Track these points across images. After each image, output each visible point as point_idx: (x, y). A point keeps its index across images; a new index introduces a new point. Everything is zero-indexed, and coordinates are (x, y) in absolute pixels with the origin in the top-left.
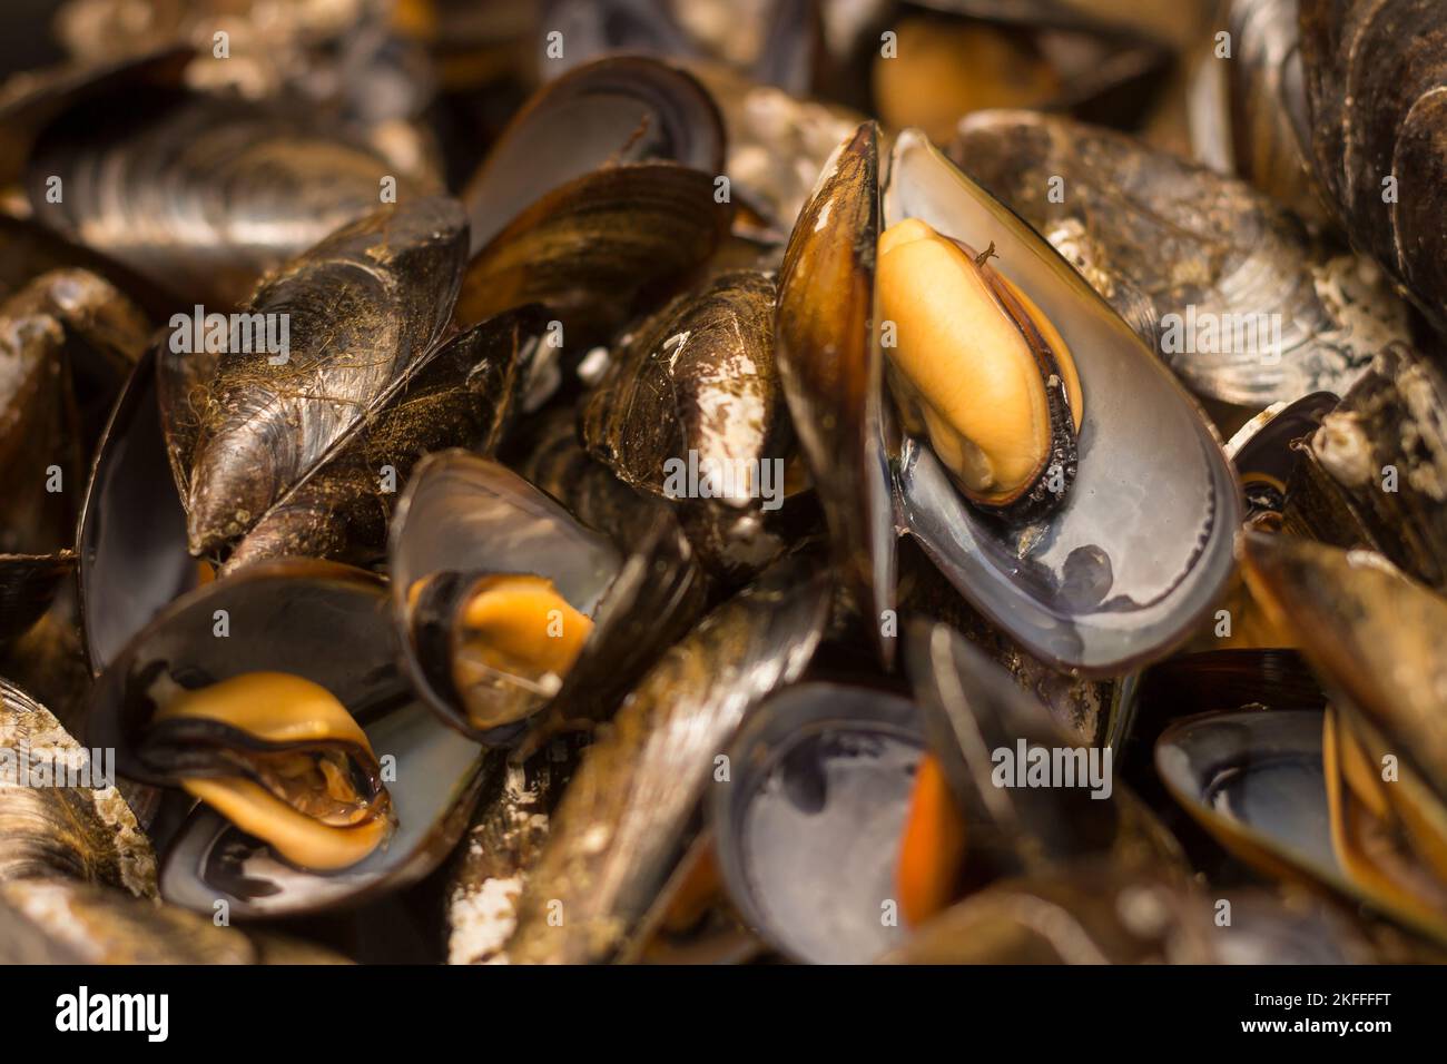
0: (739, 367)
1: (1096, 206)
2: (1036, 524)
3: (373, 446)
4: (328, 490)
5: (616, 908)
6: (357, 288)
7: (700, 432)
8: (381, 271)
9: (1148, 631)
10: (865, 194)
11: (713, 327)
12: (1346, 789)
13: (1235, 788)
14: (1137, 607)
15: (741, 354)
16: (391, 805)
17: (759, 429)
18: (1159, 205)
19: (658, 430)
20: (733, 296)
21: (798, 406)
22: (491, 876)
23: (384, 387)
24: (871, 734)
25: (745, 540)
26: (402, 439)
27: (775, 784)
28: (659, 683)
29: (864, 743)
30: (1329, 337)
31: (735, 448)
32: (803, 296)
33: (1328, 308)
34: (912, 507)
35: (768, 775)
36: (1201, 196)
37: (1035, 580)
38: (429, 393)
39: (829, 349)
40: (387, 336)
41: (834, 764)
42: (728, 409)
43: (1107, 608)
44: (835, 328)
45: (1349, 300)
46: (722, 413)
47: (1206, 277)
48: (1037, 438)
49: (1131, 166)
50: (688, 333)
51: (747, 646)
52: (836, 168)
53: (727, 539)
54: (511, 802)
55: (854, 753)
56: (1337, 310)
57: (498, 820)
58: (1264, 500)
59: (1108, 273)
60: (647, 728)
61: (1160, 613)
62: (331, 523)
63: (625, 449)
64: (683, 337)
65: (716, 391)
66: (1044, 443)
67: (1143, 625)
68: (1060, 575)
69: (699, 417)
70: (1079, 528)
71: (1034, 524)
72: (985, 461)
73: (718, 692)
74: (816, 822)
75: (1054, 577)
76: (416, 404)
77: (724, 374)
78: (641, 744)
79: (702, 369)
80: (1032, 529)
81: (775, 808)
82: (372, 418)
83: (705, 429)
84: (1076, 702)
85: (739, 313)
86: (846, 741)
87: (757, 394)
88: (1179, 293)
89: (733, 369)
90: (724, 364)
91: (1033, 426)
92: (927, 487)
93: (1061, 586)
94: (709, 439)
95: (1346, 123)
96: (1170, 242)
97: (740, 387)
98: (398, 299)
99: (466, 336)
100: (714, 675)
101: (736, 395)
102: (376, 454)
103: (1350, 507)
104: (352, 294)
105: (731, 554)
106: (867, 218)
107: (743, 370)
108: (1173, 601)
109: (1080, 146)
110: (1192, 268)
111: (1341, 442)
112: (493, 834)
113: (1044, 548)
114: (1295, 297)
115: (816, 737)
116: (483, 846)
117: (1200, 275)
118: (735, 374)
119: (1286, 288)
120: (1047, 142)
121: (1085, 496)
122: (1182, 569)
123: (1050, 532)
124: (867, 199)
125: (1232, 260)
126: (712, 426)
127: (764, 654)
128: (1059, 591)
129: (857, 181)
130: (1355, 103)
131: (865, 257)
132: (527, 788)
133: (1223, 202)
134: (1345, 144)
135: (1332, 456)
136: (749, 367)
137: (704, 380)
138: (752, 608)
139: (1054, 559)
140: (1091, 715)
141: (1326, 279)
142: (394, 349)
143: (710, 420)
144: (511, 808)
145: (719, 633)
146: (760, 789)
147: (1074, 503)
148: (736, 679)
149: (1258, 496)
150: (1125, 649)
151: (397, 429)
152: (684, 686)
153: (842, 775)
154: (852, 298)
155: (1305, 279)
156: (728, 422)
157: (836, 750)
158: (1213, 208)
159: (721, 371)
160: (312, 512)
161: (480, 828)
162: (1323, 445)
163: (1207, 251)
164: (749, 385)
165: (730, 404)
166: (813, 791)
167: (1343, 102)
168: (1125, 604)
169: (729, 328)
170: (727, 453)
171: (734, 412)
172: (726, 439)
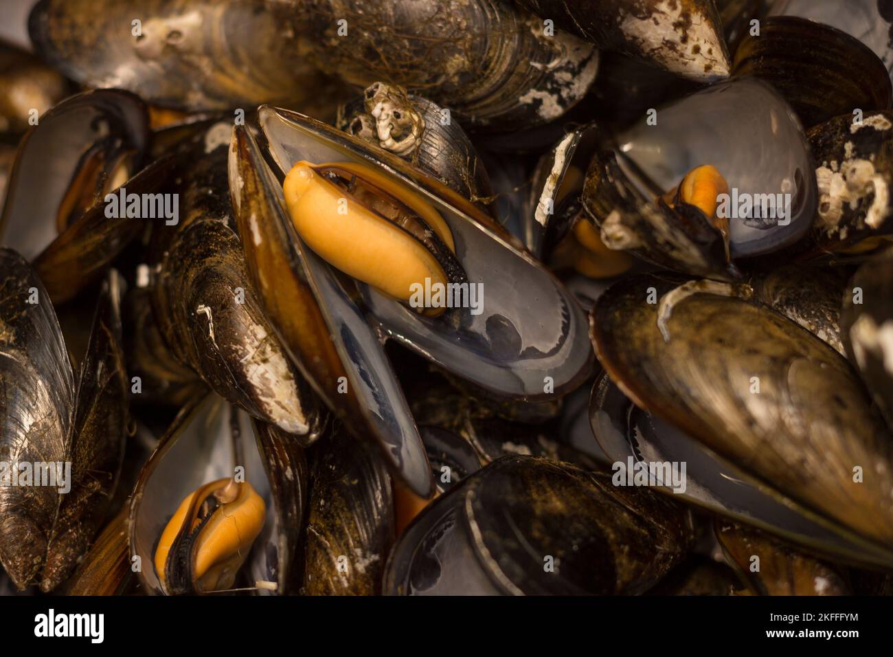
0: (255, 335)
4: (70, 514)
7: (260, 401)
14: (543, 355)
15: (250, 324)
17: (290, 378)
31: (285, 402)
41: (433, 549)
42: (267, 375)
43: (524, 356)
46: (265, 381)
55: (441, 534)
61: (560, 357)
62: (82, 527)
69: (255, 391)
75: (484, 338)
77: (251, 349)
83: (263, 399)
87: (275, 351)
89: (253, 341)
94: (268, 404)
96: (436, 52)
97: (263, 353)
101: (264, 361)
107: (259, 337)
110: (456, 62)
115: (419, 552)
118: (257, 343)
136: (260, 332)
137: (242, 361)
143: (261, 390)
155: (523, 30)
156: (271, 386)
159: (248, 347)
160: (70, 531)
165: (266, 372)
168: (535, 353)
170: (283, 408)
171: (271, 376)
172: (278, 398)
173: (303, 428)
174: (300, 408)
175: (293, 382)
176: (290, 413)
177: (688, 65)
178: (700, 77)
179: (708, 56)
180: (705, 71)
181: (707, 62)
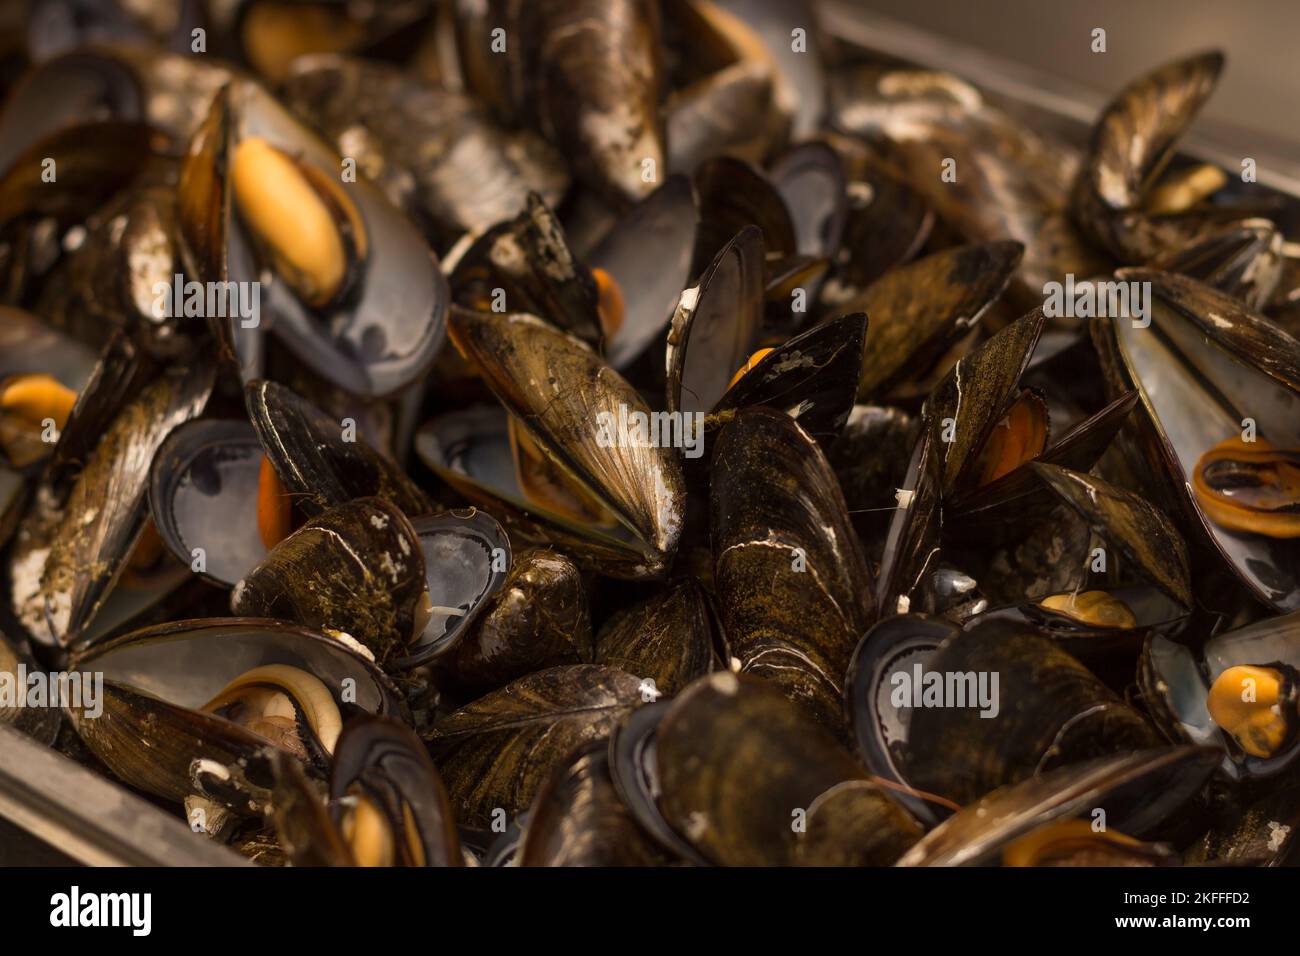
0: (155, 238)
1: (376, 113)
2: (343, 314)
5: (102, 556)
7: (132, 280)
9: (407, 371)
10: (222, 129)
11: (139, 215)
12: (521, 449)
13: (465, 455)
15: (156, 231)
17: (168, 276)
18: (413, 110)
19: (111, 281)
20: (152, 194)
24: (245, 446)
25: (166, 341)
27: (187, 480)
28: (120, 427)
29: (239, 452)
30: (518, 182)
33: (517, 164)
34: (272, 309)
35: (184, 475)
37: (344, 346)
39: (201, 226)
41: (222, 466)
42: (149, 264)
44: (203, 215)
45: (529, 158)
46: (145, 269)
47: (441, 152)
48: (337, 263)
49: (394, 86)
51: (169, 401)
53: (154, 341)
55: (234, 458)
56: (522, 165)
59: (382, 159)
60: (116, 452)
61: (411, 361)
65: (141, 255)
66: (342, 266)
67: (403, 368)
68: (358, 344)
69: (131, 271)
70: (370, 313)
71: (341, 314)
72: (308, 280)
73: (154, 428)
74: (214, 501)
75: (356, 345)
78: (112, 462)
79: (133, 242)
80: (341, 317)
81: (189, 494)
83: (135, 279)
85: (155, 205)
86: (229, 451)
87: (166, 254)
88: (427, 162)
89: (151, 241)
90: (146, 238)
92: (279, 298)
93: (359, 350)
94: (138, 284)
97: (155, 251)
100: (151, 419)
103: (519, 289)
105: (158, 350)
108: (420, 352)
109: (365, 78)
111: (506, 252)
113: (349, 327)
114: (497, 160)
115: (209, 451)
116: (28, 533)
117: (438, 151)
118: (153, 243)
119: (492, 156)
120: (343, 77)
122: (423, 334)
123: (351, 318)
124: (222, 132)
125: (457, 140)
126: (140, 277)
127: (179, 406)
128: (357, 352)
129: (217, 122)
131: (220, 168)
132: (55, 498)
133: (451, 107)
135: (502, 261)
136: (161, 238)
137: (134, 248)
138: (171, 381)
139: (355, 334)
140: (387, 423)
141: (515, 148)
143: (138, 273)
145: (154, 395)
146: (179, 483)
148: (163, 421)
150: (395, 382)
152: (135, 427)
155: (502, 149)
156: (150, 273)
157: (223, 457)
162: (497, 256)
163: (441, 136)
164: (161, 249)
165: (150, 262)
166: (212, 483)
168: (394, 357)
169: (148, 215)
170: (151, 292)
171: (152, 266)
172: (148, 283)
177: (626, 174)
178: (634, 193)
180: (640, 189)
181: (645, 182)
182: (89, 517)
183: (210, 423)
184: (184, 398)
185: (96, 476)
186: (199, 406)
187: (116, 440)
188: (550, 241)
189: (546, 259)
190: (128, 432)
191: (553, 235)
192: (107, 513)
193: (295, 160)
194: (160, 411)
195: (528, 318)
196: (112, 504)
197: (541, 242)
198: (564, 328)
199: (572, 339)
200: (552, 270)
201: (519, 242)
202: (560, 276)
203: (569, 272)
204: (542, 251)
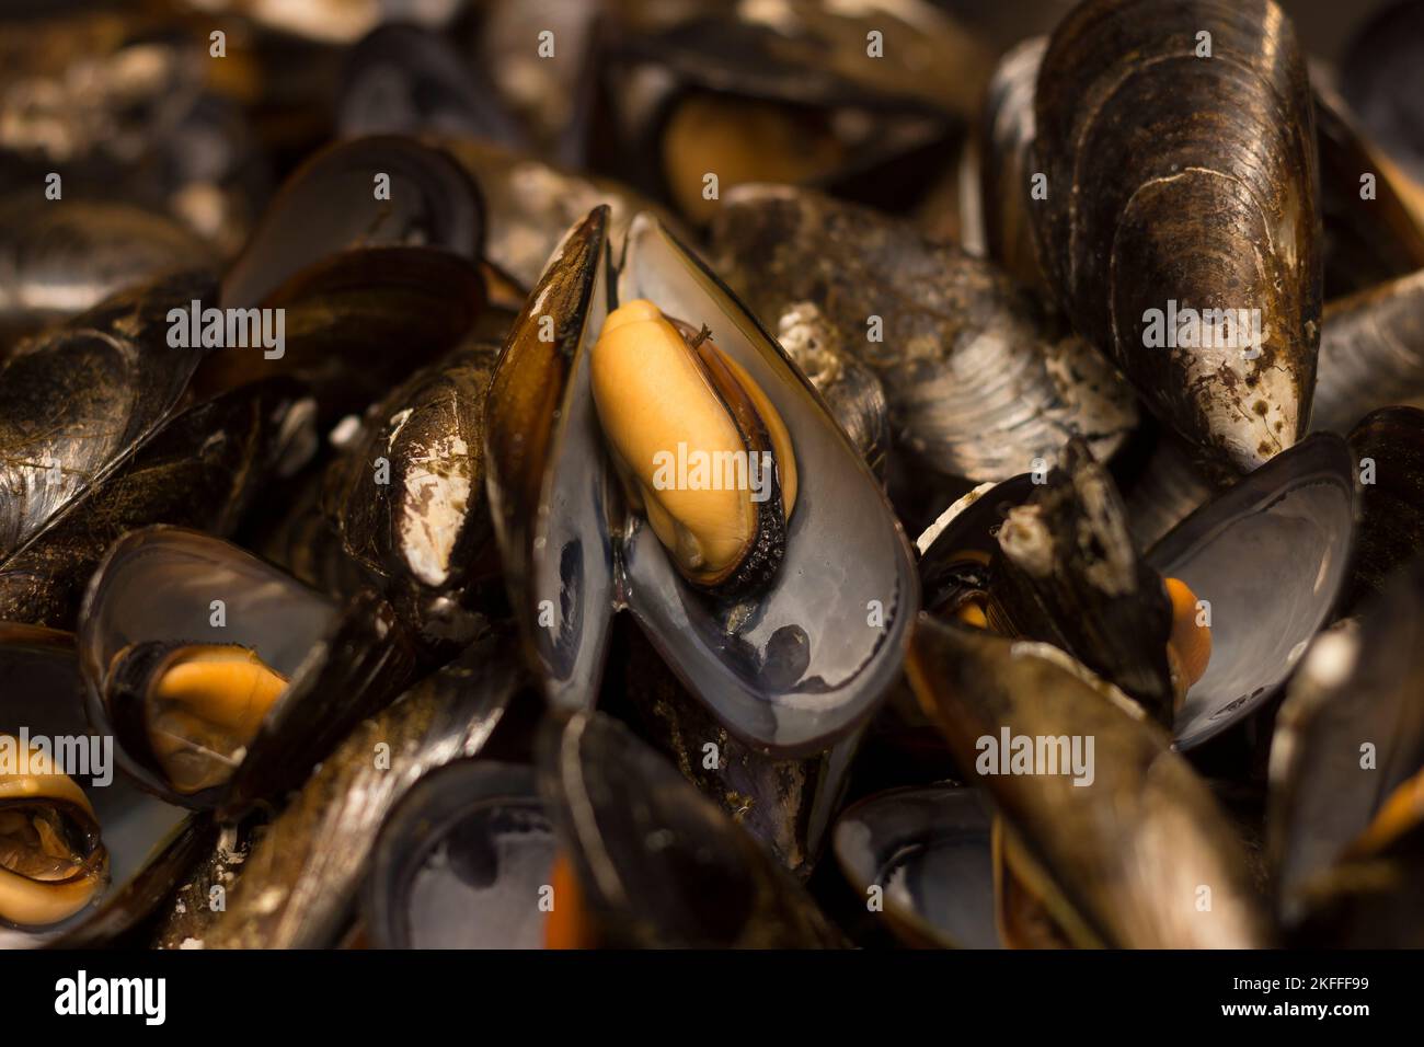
0: (450, 447)
1: (838, 281)
2: (746, 602)
3: (96, 515)
6: (99, 360)
7: (403, 512)
8: (126, 343)
9: (834, 712)
10: (581, 280)
11: (433, 406)
12: (1007, 873)
14: (827, 689)
15: (455, 435)
16: (106, 864)
17: (462, 511)
18: (899, 281)
19: (372, 507)
20: (461, 374)
21: (493, 491)
22: (190, 937)
23: (110, 458)
25: (443, 618)
26: (128, 509)
27: (440, 859)
28: (345, 755)
30: (1056, 414)
31: (435, 529)
32: (506, 383)
33: (1057, 386)
34: (631, 581)
35: (434, 850)
36: (940, 272)
37: (739, 656)
38: (159, 464)
39: (518, 438)
40: (121, 407)
41: (504, 839)
42: (432, 489)
43: (800, 689)
44: (525, 419)
45: (1077, 378)
46: (426, 493)
47: (938, 353)
48: (744, 520)
49: (876, 239)
50: (411, 411)
51: (430, 720)
52: (562, 252)
53: (426, 617)
54: (220, 862)
55: (525, 828)
56: (1065, 388)
57: (206, 879)
58: (973, 579)
59: (840, 357)
60: (329, 796)
61: (845, 696)
63: (349, 522)
64: (406, 414)
65: (423, 472)
66: (751, 524)
67: (830, 707)
68: (763, 654)
69: (405, 498)
70: (787, 607)
71: (743, 602)
72: (694, 541)
73: (402, 762)
74: (486, 894)
75: (758, 655)
76: (145, 473)
77: (433, 455)
78: (322, 813)
79: (415, 448)
80: (741, 607)
81: (439, 883)
82: (96, 487)
83: (408, 510)
84: (780, 776)
85: (461, 393)
86: (517, 816)
87: (464, 476)
88: (912, 368)
89: (444, 450)
90: (436, 445)
91: (740, 508)
92: (647, 565)
93: (763, 664)
94: (411, 519)
95: (1073, 210)
96: (906, 319)
97: (448, 467)
98: (136, 372)
99: (198, 408)
100: (398, 748)
101: (442, 475)
102: (100, 522)
103: (1037, 598)
104: (94, 365)
105: (429, 630)
106: (577, 305)
107: (454, 451)
108: (858, 684)
109: (828, 222)
110: (925, 345)
111: (1024, 536)
112: (199, 894)
113: (751, 626)
114: (1026, 374)
115: (483, 813)
116: (187, 907)
117: (933, 350)
118: (446, 454)
119: (1019, 366)
120: (797, 216)
121: (794, 575)
122: (868, 654)
123: (758, 611)
124: (580, 285)
125: (965, 338)
126: (416, 508)
127: (445, 732)
128: (760, 669)
129: (575, 267)
130: (1081, 191)
131: (567, 344)
132: (237, 849)
133: (962, 280)
134: (1070, 231)
135: (1014, 548)
136: (460, 447)
137: (413, 460)
138: (441, 685)
139: (758, 638)
140: (796, 790)
141: (1056, 358)
142: (126, 420)
143: (413, 500)
144: (220, 867)
145: (409, 707)
146: (425, 863)
147: (783, 583)
148: (416, 754)
149: (967, 574)
150: (813, 729)
151: (122, 498)
152: (368, 760)
153: (512, 849)
154: (547, 385)
155: (1037, 358)
156: (431, 503)
157: (507, 825)
158: (951, 285)
159: (432, 452)
161: (187, 887)
162: (1007, 538)
163: (941, 327)
164: (457, 465)
166: (482, 868)
167: (1070, 188)
168: (817, 685)
169: (448, 407)
170: (427, 533)
171: (439, 493)
172: (427, 520)
173: (436, 574)
174: (450, 550)
175: (462, 517)
176: (432, 545)
177: (1239, 423)
178: (1247, 456)
179: (1274, 432)
180: (1259, 451)
181: (1268, 440)
182: (268, 901)
183: (491, 767)
184: (455, 718)
185: (292, 833)
186: (478, 737)
187: (333, 778)
188: (1099, 526)
189: (1088, 556)
190: (354, 764)
191: (1106, 517)
192: (299, 899)
193: (696, 343)
194: (413, 737)
195: (1046, 650)
196: (309, 884)
197: (1085, 526)
198: (1107, 675)
199: (1116, 694)
200: (1097, 574)
201: (1045, 519)
202: (1110, 587)
203: (1127, 582)
204: (1083, 541)
